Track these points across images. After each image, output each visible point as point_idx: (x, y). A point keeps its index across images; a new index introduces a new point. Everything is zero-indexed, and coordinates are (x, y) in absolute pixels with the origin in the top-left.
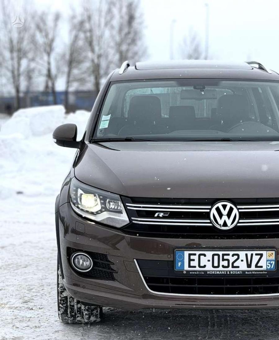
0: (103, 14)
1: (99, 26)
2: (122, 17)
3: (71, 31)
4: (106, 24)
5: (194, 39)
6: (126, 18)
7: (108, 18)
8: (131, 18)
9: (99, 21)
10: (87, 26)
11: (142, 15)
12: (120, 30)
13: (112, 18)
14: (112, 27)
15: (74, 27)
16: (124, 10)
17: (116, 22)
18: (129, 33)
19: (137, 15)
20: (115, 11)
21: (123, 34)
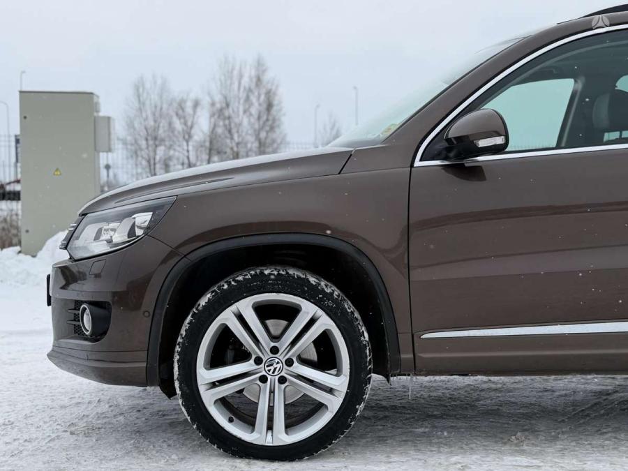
0: (242, 101)
1: (238, 113)
2: (260, 105)
4: (245, 112)
6: (265, 106)
7: (247, 106)
8: (270, 106)
9: (238, 109)
10: (226, 113)
12: (259, 118)
13: (251, 105)
14: (251, 115)
16: (263, 97)
17: (254, 111)
18: (267, 120)
19: (275, 102)
20: (254, 99)
21: (261, 122)
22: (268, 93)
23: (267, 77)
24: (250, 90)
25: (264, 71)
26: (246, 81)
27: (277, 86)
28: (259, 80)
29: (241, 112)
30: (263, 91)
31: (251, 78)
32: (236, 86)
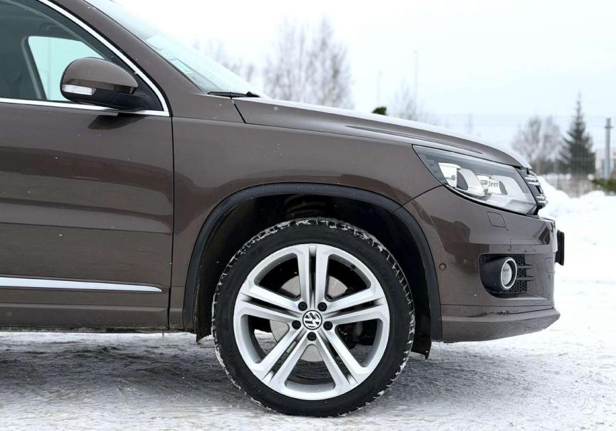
0: (304, 68)
1: (299, 80)
2: (325, 71)
3: (266, 85)
4: (307, 79)
5: (406, 95)
6: (331, 72)
7: (310, 72)
8: (336, 73)
9: (300, 76)
10: (285, 80)
11: (348, 68)
12: (324, 85)
13: (314, 71)
14: (314, 83)
15: (269, 80)
16: (328, 63)
17: (318, 76)
18: (334, 88)
19: (343, 69)
20: (318, 64)
21: (327, 90)
22: (334, 58)
23: (333, 41)
24: (314, 55)
25: (330, 34)
26: (309, 46)
27: (345, 52)
28: (324, 44)
29: (303, 78)
30: (328, 55)
31: (315, 42)
32: (297, 52)
